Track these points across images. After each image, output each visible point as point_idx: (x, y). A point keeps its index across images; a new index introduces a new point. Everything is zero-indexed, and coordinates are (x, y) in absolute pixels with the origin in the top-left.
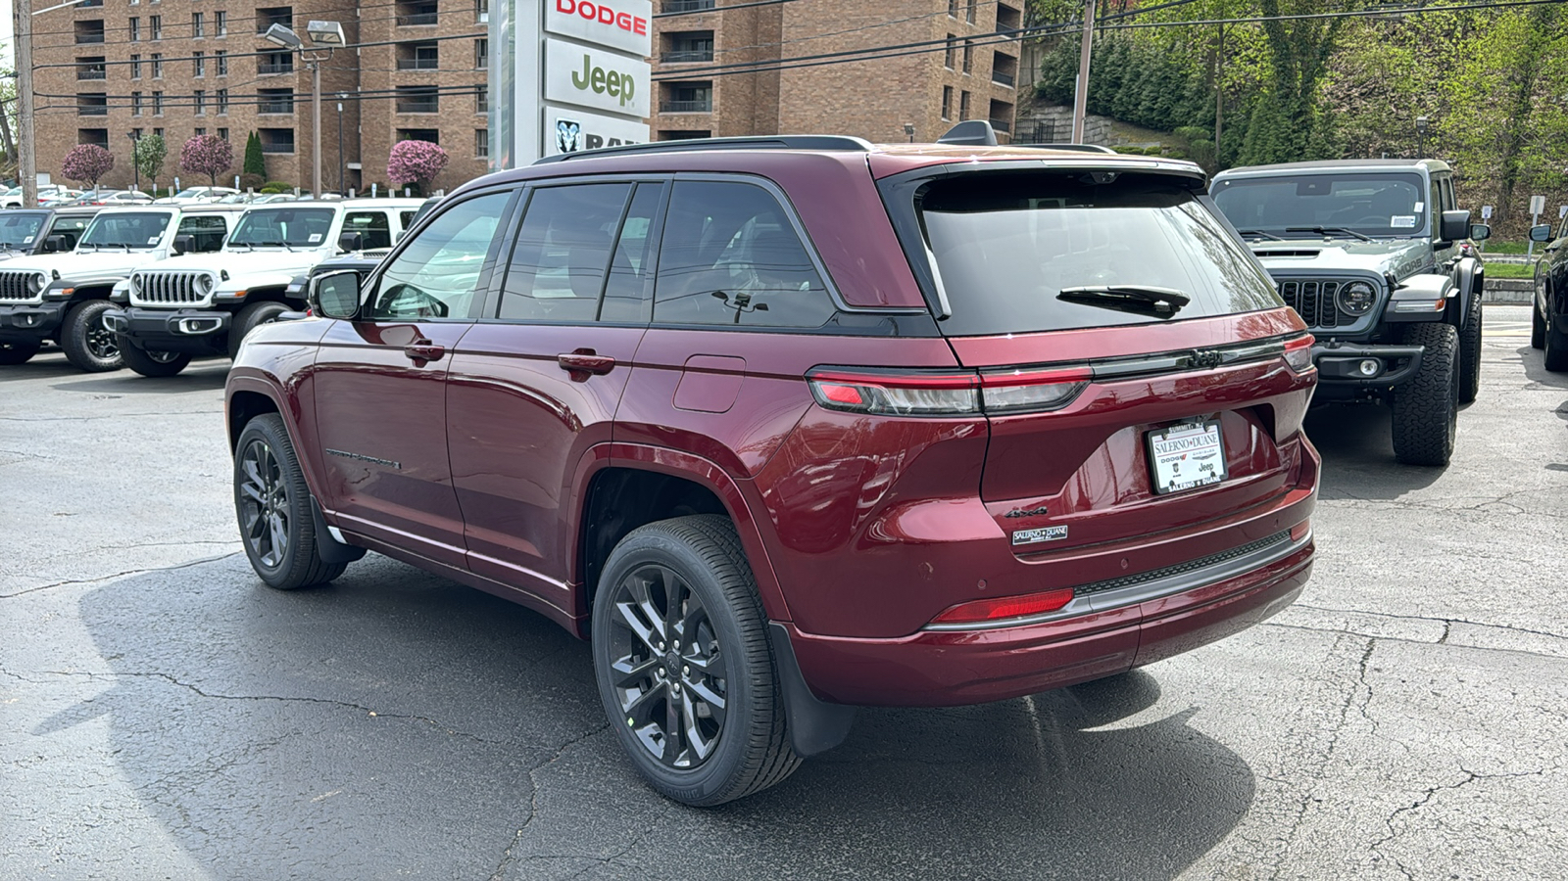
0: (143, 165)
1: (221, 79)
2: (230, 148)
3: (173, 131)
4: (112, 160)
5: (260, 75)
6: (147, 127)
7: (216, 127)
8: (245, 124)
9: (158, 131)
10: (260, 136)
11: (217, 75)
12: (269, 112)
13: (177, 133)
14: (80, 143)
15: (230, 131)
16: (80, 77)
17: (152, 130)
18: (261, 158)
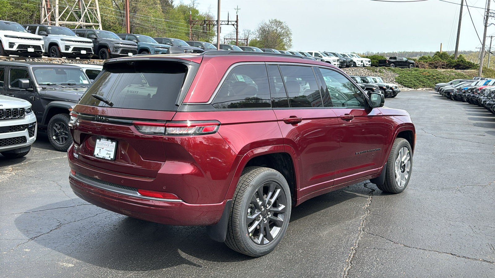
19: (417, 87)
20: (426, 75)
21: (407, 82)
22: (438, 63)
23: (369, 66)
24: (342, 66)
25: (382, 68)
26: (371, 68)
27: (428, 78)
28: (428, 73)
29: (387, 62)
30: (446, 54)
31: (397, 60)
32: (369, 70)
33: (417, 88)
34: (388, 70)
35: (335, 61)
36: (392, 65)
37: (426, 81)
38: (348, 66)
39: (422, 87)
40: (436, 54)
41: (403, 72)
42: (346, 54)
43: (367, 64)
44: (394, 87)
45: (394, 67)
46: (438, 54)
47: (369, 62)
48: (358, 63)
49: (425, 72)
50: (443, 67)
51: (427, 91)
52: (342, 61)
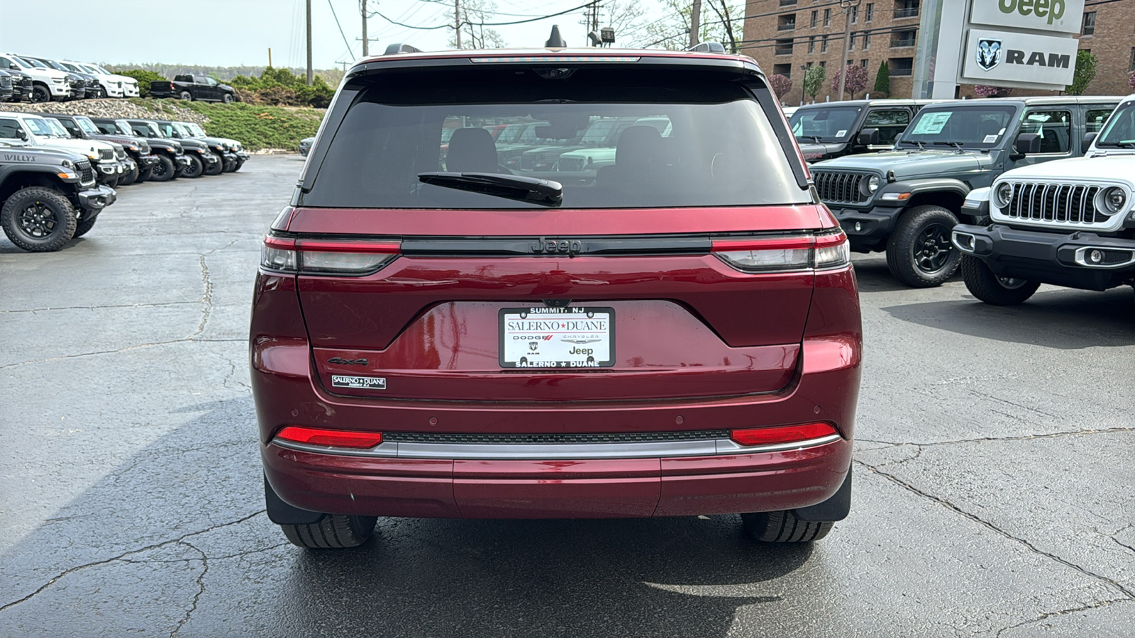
0: (808, 88)
1: (868, 24)
2: (866, 74)
3: (832, 63)
4: (791, 85)
5: (895, 19)
6: (816, 61)
7: (860, 59)
8: (880, 56)
9: (823, 63)
10: (888, 64)
11: (865, 21)
12: (898, 46)
13: (834, 64)
14: (774, 74)
15: (869, 61)
16: (779, 29)
17: (819, 63)
18: (888, 80)
19: (255, 147)
20: (266, 119)
21: (232, 134)
22: (278, 92)
23: (136, 95)
24: (76, 95)
25: (167, 102)
26: (145, 102)
27: (272, 126)
28: (271, 115)
29: (173, 88)
30: (289, 74)
31: (195, 84)
32: (139, 105)
33: (257, 150)
34: (183, 108)
35: (60, 82)
36: (185, 96)
37: (271, 134)
38: (88, 96)
39: (266, 148)
40: (266, 73)
41: (218, 113)
42: (76, 65)
43: (131, 92)
44: (236, 146)
45: (190, 99)
46: (270, 72)
47: (135, 85)
48: (111, 89)
49: (263, 113)
50: (290, 101)
51: (276, 155)
52: (76, 82)
